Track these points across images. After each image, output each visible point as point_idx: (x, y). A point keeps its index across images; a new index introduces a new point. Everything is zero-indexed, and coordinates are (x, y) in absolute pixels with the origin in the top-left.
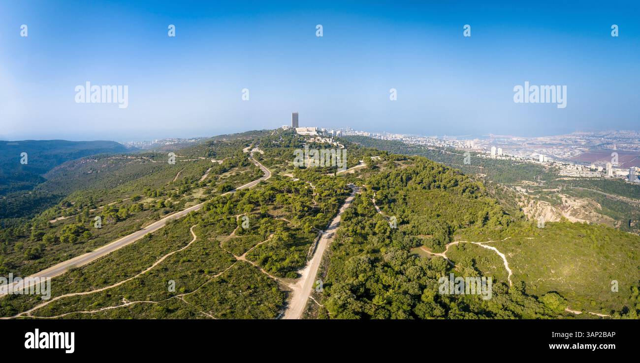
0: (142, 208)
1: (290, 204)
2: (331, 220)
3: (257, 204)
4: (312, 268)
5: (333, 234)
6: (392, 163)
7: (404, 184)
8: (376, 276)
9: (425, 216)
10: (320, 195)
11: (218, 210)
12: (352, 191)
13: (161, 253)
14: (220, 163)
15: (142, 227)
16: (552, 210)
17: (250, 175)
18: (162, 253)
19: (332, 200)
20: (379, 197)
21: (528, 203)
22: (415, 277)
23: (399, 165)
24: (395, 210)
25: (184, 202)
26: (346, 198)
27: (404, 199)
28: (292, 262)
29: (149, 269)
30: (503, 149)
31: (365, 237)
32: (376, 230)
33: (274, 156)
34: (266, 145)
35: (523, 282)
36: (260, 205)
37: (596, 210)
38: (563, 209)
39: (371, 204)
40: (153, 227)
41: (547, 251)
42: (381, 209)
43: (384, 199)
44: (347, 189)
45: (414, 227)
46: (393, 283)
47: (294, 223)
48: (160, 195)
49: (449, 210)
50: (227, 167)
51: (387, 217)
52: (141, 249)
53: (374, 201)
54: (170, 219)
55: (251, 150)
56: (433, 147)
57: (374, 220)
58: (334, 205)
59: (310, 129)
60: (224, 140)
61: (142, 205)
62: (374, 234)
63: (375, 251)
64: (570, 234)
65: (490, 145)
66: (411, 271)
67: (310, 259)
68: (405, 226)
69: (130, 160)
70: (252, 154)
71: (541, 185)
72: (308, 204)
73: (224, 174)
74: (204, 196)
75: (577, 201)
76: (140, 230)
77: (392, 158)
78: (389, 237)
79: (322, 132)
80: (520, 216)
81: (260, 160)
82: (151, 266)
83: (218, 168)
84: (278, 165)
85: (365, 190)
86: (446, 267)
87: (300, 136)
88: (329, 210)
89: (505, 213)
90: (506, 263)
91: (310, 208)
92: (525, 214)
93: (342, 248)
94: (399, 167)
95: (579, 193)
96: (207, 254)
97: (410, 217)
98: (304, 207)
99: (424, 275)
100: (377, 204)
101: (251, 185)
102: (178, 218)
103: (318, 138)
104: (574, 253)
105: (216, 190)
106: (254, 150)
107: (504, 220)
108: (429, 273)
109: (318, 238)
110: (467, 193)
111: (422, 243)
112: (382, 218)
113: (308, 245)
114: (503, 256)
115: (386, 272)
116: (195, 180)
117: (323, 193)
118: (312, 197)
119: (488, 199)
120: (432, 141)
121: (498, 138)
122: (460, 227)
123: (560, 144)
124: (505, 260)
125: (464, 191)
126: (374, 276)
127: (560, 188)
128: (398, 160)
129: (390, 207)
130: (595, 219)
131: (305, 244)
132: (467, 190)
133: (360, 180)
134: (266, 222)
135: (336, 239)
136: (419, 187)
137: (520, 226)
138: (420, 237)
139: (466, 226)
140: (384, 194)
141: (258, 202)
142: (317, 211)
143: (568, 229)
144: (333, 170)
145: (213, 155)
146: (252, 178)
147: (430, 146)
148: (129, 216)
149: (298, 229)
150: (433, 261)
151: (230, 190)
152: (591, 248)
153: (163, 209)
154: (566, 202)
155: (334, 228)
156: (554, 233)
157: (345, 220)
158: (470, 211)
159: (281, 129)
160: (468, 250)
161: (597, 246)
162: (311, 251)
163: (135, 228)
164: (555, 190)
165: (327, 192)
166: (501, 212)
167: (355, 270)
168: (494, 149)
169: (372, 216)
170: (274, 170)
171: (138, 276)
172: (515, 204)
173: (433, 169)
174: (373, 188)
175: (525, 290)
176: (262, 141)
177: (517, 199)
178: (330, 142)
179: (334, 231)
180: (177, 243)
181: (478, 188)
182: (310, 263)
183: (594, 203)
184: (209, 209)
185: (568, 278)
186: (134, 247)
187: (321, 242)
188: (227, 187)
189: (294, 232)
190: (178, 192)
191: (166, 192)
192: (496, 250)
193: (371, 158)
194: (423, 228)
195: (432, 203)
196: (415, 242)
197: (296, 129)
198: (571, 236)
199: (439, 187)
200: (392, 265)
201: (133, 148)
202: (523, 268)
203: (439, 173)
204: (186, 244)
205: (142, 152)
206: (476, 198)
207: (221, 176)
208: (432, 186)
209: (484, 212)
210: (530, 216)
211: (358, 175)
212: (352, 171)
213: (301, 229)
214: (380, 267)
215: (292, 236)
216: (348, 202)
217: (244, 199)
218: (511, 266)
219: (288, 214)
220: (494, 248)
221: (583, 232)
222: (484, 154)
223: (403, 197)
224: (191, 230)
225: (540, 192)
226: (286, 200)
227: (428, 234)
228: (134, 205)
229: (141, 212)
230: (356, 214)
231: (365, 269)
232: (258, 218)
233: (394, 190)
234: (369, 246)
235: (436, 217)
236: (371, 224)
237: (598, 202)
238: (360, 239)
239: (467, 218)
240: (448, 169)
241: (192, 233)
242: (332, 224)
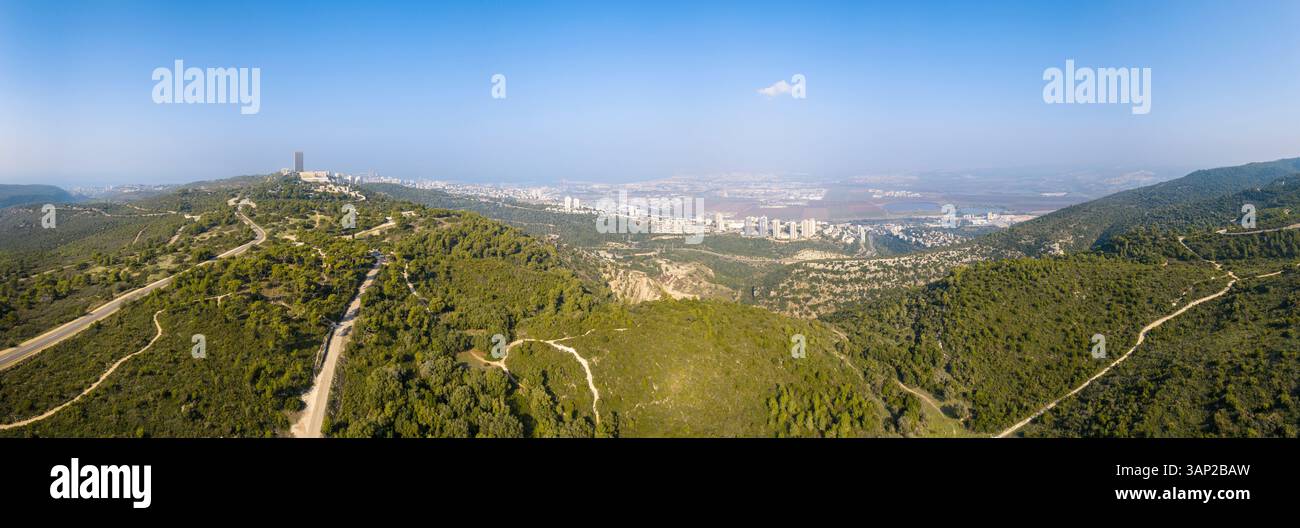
0: (88, 281)
1: (291, 279)
2: (348, 305)
3: (246, 279)
4: (321, 390)
5: (349, 329)
6: (430, 220)
7: (448, 250)
8: (409, 406)
9: (477, 298)
10: (332, 266)
11: (193, 288)
12: (375, 261)
13: (113, 357)
14: (196, 220)
15: (88, 311)
16: (648, 283)
17: (237, 237)
18: (115, 357)
19: (348, 275)
20: (413, 269)
21: (616, 274)
22: (464, 408)
23: (440, 223)
24: (434, 290)
25: (146, 274)
26: (367, 272)
27: (448, 273)
28: (294, 379)
29: (94, 386)
30: (581, 199)
31: (393, 333)
32: (409, 321)
33: (270, 211)
34: (260, 196)
35: (615, 414)
36: (249, 281)
37: (708, 278)
38: (663, 280)
39: (401, 280)
40: (103, 311)
41: (645, 350)
42: (416, 287)
43: (420, 273)
44: (368, 259)
45: (461, 316)
46: (433, 420)
47: (297, 310)
48: (114, 263)
49: (509, 287)
50: (205, 225)
51: (425, 301)
52: (85, 348)
53: (406, 275)
54: (126, 300)
55: (238, 202)
56: (486, 198)
57: (406, 306)
58: (351, 282)
59: (319, 173)
60: (203, 188)
61: (89, 275)
62: (407, 328)
63: (408, 358)
64: (674, 318)
65: (563, 195)
66: (457, 396)
67: (318, 372)
68: (448, 315)
69: (76, 212)
70: (240, 208)
71: (633, 248)
72: (315, 280)
73: (202, 235)
74: (174, 266)
75: (681, 267)
76: (84, 315)
77: (431, 213)
78: (427, 334)
79: (335, 178)
80: (607, 294)
81: (251, 215)
82: (97, 380)
83: (194, 225)
84: (275, 224)
85: (395, 259)
86: (507, 386)
87: (306, 183)
88: (345, 290)
89: (585, 291)
90: (590, 377)
91: (318, 287)
92: (614, 291)
93: (362, 351)
94: (440, 227)
95: (682, 256)
96: (176, 361)
97: (456, 300)
98: (310, 284)
99: (476, 405)
100: (411, 279)
101: (238, 251)
102: (138, 298)
103: (331, 186)
104: (682, 349)
105: (189, 258)
106: (243, 202)
107: (585, 301)
108: (482, 398)
109: (329, 335)
110: (533, 263)
111: (472, 343)
112: (417, 301)
113: (316, 347)
114: (584, 363)
115: (422, 397)
116: (162, 242)
117: (336, 263)
118: (321, 270)
119: (563, 271)
120: (485, 191)
121: (574, 185)
122: (525, 316)
123: (656, 192)
124: (588, 371)
125: (529, 260)
126: (406, 405)
127: (659, 251)
128: (439, 216)
129: (428, 285)
130: (707, 292)
131: (310, 345)
132: (533, 258)
133: (387, 244)
134: (258, 308)
135: (353, 338)
136: (467, 254)
137: (607, 311)
138: (470, 332)
139: (533, 314)
140: (420, 264)
141: (247, 276)
142: (327, 291)
143: (672, 310)
144: (350, 231)
145: (186, 208)
146: (240, 242)
147: (482, 197)
148: (71, 292)
149: (301, 320)
150: (488, 375)
151: (210, 258)
152: (706, 337)
153: (118, 283)
154: (667, 270)
155: (351, 317)
156: (653, 319)
157: (366, 306)
158: (537, 290)
159: (280, 174)
160: (536, 355)
161: (713, 333)
162: (320, 357)
163: (78, 312)
164: (652, 254)
165: (341, 261)
166: (581, 289)
167: (380, 395)
168: (568, 199)
169: (403, 299)
170: (271, 229)
171: (78, 398)
172: (598, 276)
173: (486, 228)
174: (405, 257)
175: (618, 431)
176: (254, 190)
177: (601, 270)
178: (346, 192)
179: (351, 323)
180: (135, 339)
181: (548, 255)
182: (319, 380)
183: (704, 268)
184: (179, 286)
185: (678, 397)
186: (74, 345)
187: (333, 341)
188: (206, 253)
189: (296, 325)
190: (138, 259)
191: (122, 259)
192: (576, 354)
193: (403, 213)
194: (474, 319)
195: (485, 278)
196: (462, 341)
197: (301, 174)
198: (676, 322)
199: (495, 254)
200: (431, 383)
201: (81, 196)
202: (613, 386)
203: (495, 233)
204: (148, 343)
205: (93, 202)
206: (546, 269)
207: (198, 238)
208: (485, 253)
209: (557, 291)
210: (619, 293)
211: (384, 238)
212: (376, 232)
213: (306, 320)
214: (415, 389)
215: (293, 331)
216: (370, 278)
217: (229, 272)
218: (597, 383)
219: (288, 294)
220: (571, 350)
221: (693, 312)
222: (556, 207)
223: (446, 269)
224: (155, 319)
225: (631, 258)
226: (286, 274)
227: (481, 328)
228: (78, 276)
229: (87, 287)
230: (382, 296)
231: (393, 391)
232: (247, 301)
233: (434, 259)
234: (399, 349)
235: (491, 299)
236: (402, 312)
237: (709, 266)
238: (388, 338)
239: (533, 299)
240: (507, 228)
241: (157, 323)
242: (348, 313)
